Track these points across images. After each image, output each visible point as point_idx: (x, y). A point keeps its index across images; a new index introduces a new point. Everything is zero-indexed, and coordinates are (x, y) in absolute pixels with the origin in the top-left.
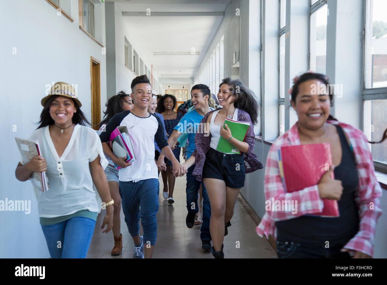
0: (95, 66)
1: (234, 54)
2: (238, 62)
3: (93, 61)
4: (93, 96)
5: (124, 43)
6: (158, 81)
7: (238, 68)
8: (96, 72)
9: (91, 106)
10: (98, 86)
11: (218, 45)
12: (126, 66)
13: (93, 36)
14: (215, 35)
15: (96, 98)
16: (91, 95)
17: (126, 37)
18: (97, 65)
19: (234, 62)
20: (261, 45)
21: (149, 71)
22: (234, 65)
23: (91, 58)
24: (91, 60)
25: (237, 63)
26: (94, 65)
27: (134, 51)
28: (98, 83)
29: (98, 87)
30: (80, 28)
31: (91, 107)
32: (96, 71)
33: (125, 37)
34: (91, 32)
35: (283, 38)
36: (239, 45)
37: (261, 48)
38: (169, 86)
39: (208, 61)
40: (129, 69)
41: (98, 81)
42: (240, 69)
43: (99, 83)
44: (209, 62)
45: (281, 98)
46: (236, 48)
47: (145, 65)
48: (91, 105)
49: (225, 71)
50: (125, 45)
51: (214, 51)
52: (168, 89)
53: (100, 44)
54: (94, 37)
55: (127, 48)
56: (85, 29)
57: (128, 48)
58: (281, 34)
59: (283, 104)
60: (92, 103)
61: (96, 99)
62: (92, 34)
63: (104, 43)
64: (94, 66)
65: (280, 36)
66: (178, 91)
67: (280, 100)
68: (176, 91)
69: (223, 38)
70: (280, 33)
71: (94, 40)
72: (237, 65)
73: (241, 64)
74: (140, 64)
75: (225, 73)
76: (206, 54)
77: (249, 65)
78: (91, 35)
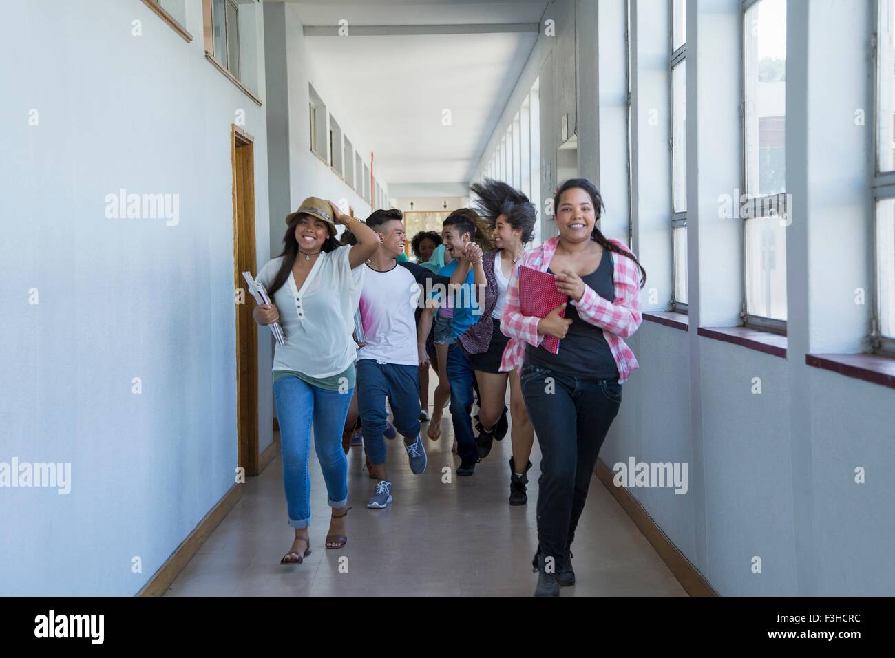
0: (242, 145)
1: (564, 118)
2: (575, 137)
3: (238, 134)
4: (238, 217)
5: (307, 99)
6: (385, 191)
7: (575, 151)
8: (243, 161)
9: (234, 239)
10: (250, 193)
11: (526, 102)
12: (313, 152)
13: (236, 77)
14: (519, 77)
15: (245, 221)
16: (234, 214)
17: (313, 85)
18: (246, 144)
19: (565, 137)
20: (628, 93)
21: (366, 167)
22: (566, 143)
23: (233, 128)
24: (232, 133)
25: (570, 139)
26: (238, 145)
27: (332, 118)
28: (249, 187)
29: (250, 197)
30: (206, 56)
31: (233, 241)
32: (243, 158)
33: (310, 85)
34: (231, 67)
35: (680, 71)
36: (574, 97)
37: (629, 101)
38: (412, 204)
39: (503, 139)
40: (321, 160)
41: (249, 182)
42: (579, 152)
43: (251, 187)
44: (505, 143)
45: (676, 212)
46: (568, 104)
47: (357, 153)
48: (233, 236)
49: (544, 161)
50: (310, 104)
51: (517, 117)
52: (410, 209)
53: (252, 98)
54: (240, 81)
55: (315, 111)
56: (219, 61)
57: (317, 111)
58: (674, 62)
59: (682, 226)
60: (235, 233)
61: (246, 225)
62: (233, 72)
63: (262, 96)
64: (239, 147)
65: (672, 68)
66: (432, 213)
67: (675, 217)
68: (427, 214)
69: (536, 85)
70: (672, 59)
71: (239, 87)
72: (572, 144)
73: (581, 141)
74: (345, 149)
75: (544, 164)
76: (496, 125)
77: (599, 140)
78: (234, 75)
